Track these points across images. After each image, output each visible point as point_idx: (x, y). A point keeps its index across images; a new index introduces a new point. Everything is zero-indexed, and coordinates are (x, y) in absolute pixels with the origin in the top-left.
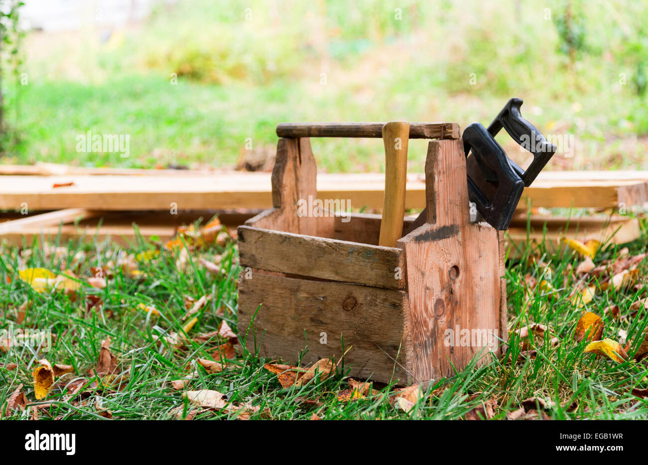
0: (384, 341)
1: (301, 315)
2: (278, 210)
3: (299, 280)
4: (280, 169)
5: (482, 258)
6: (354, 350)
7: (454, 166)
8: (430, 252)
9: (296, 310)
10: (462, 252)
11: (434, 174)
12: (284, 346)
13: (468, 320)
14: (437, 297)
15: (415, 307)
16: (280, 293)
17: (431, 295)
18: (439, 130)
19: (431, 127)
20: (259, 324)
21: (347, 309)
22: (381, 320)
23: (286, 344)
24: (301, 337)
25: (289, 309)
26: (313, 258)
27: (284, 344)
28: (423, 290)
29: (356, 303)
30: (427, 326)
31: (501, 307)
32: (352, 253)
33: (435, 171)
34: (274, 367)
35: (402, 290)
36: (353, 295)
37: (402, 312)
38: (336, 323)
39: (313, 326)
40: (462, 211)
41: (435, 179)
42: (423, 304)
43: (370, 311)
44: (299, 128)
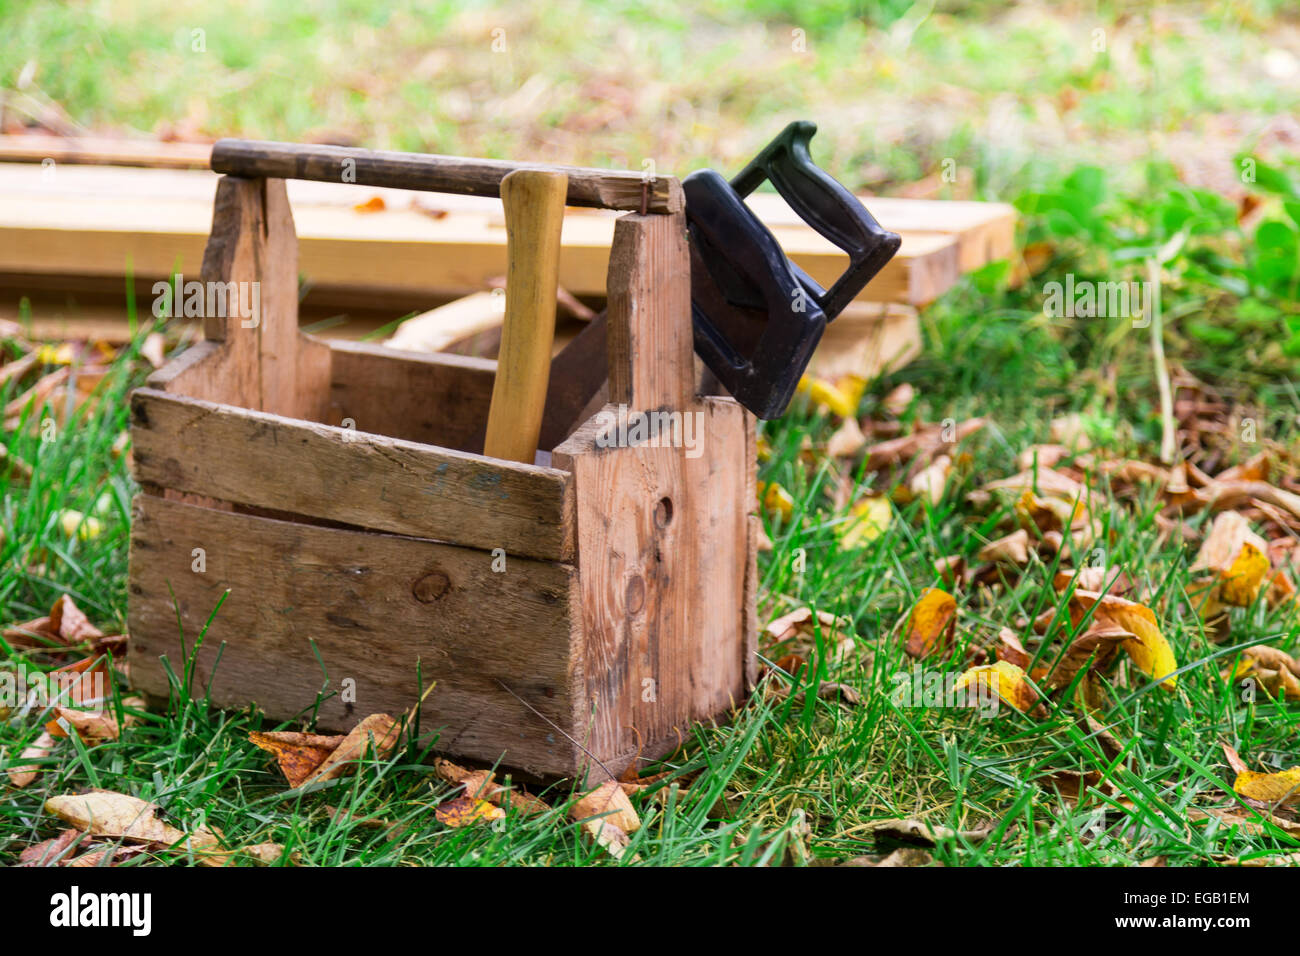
0: (518, 675)
1: (300, 605)
2: (220, 347)
3: (296, 525)
4: (225, 251)
5: (715, 475)
6: (440, 691)
7: (668, 274)
8: (620, 473)
9: (289, 594)
10: (678, 467)
11: (630, 296)
12: (255, 673)
13: (686, 615)
14: (631, 573)
15: (591, 599)
16: (247, 553)
17: (621, 567)
18: (635, 191)
19: (615, 185)
20: (186, 621)
21: (424, 599)
22: (512, 627)
23: (261, 670)
24: (302, 656)
25: (270, 590)
26: (338, 478)
27: (254, 669)
28: (607, 559)
29: (447, 586)
30: (612, 640)
31: (746, 579)
32: (443, 474)
33: (634, 289)
34: (268, 738)
35: (567, 562)
36: (441, 568)
37: (565, 613)
38: (396, 629)
39: (332, 631)
40: (680, 375)
41: (631, 307)
42: (605, 591)
43: (485, 606)
44: (272, 157)
